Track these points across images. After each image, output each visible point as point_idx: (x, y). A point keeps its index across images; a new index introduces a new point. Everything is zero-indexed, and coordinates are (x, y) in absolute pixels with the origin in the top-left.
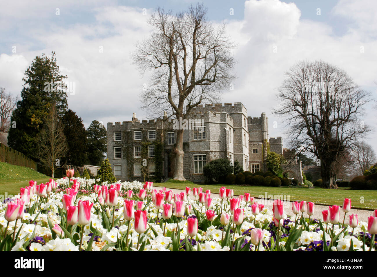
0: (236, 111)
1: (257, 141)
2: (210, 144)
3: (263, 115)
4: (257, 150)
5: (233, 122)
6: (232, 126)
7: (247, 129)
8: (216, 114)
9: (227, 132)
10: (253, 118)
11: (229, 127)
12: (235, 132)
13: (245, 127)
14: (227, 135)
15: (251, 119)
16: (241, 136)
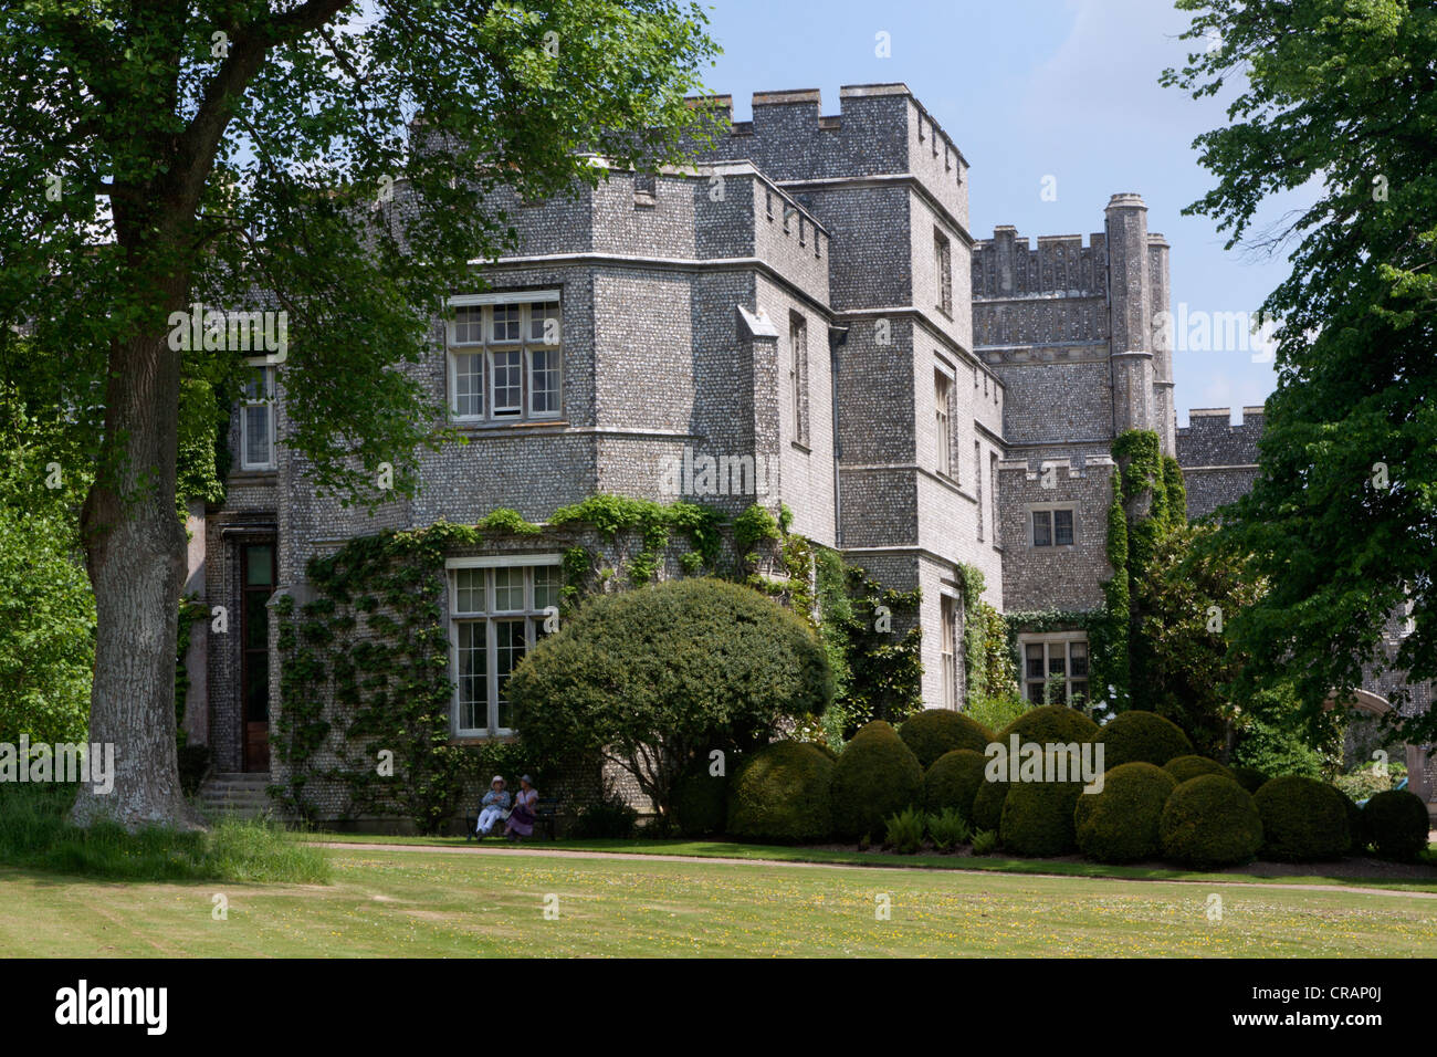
0: (860, 159)
1: (1068, 446)
2: (601, 462)
3: (1121, 215)
4: (1064, 517)
5: (834, 266)
6: (821, 295)
7: (961, 330)
8: (663, 188)
9: (761, 351)
10: (1033, 246)
11: (786, 302)
12: (845, 353)
13: (945, 309)
14: (761, 377)
15: (1023, 247)
16: (903, 388)
